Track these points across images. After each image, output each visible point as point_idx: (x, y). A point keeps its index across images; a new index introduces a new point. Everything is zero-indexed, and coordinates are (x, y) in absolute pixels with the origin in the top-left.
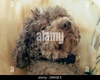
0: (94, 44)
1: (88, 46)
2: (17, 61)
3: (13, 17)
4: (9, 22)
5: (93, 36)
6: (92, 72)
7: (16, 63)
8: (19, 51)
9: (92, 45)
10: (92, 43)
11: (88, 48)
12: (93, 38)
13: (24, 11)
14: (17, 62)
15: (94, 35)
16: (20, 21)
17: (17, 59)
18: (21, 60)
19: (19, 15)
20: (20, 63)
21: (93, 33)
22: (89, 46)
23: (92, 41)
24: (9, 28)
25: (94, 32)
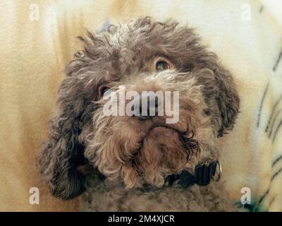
0: (264, 123)
1: (248, 129)
2: (54, 179)
3: (38, 46)
4: (24, 61)
5: (263, 100)
6: (260, 202)
7: (51, 184)
8: (60, 152)
9: (258, 126)
10: (259, 119)
11: (247, 135)
12: (261, 107)
13: (66, 30)
14: (55, 183)
15: (264, 97)
16: (57, 60)
17: (55, 172)
18: (66, 175)
19: (54, 41)
20: (62, 184)
21: (261, 94)
22: (251, 128)
23: (259, 115)
24: (25, 78)
25: (263, 90)
